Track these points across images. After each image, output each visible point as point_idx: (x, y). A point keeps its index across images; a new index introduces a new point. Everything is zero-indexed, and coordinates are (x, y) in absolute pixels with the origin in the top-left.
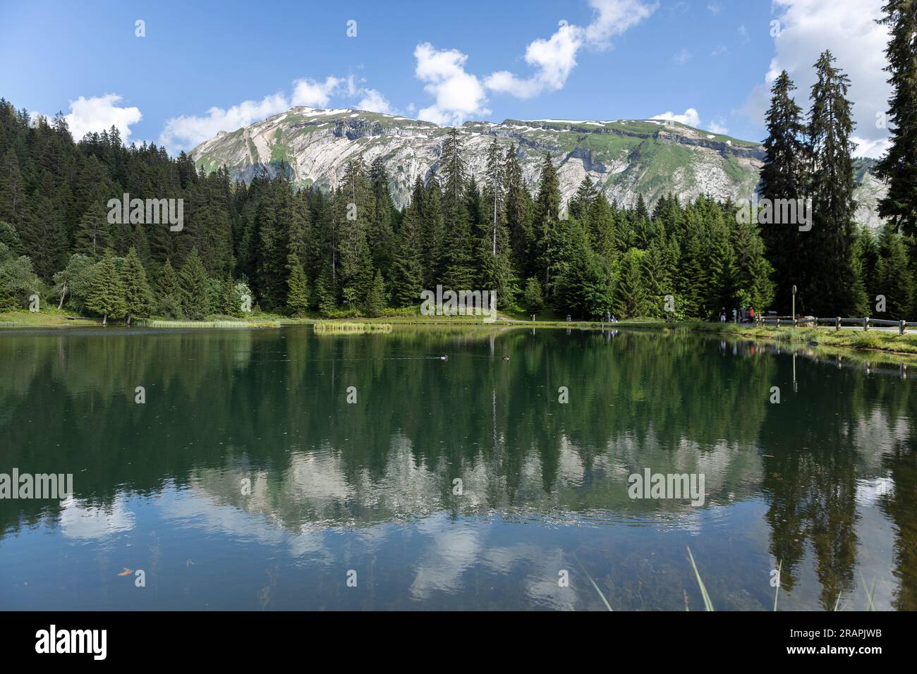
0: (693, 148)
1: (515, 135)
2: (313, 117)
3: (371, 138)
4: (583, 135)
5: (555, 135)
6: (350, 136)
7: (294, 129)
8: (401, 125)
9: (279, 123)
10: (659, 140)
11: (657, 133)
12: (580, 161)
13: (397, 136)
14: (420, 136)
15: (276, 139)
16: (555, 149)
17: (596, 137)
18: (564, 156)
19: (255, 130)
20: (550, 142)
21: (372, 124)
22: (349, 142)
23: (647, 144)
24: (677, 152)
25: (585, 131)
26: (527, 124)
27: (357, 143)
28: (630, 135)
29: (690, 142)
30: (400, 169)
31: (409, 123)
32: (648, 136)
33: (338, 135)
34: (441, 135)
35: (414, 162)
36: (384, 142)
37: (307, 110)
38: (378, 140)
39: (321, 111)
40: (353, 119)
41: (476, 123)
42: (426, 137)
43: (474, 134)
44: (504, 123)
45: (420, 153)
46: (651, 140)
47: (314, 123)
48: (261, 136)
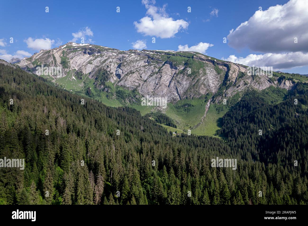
0: (204, 62)
1: (147, 55)
2: (76, 46)
3: (97, 54)
4: (169, 56)
5: (160, 56)
6: (89, 53)
7: (69, 51)
8: (107, 50)
9: (64, 48)
10: (194, 59)
11: (193, 56)
12: (169, 65)
13: (106, 54)
14: (114, 54)
15: (62, 54)
16: (160, 61)
17: (173, 57)
18: (163, 63)
19: (55, 51)
20: (158, 58)
21: (97, 49)
22: (89, 55)
24: (199, 62)
25: (169, 55)
26: (150, 51)
27: (92, 56)
28: (184, 56)
29: (203, 60)
30: (108, 66)
31: (110, 49)
32: (190, 57)
33: (85, 53)
34: (121, 54)
35: (112, 64)
36: (102, 56)
37: (74, 44)
38: (99, 55)
39: (78, 44)
40: (90, 47)
41: (133, 50)
42: (116, 54)
43: (132, 54)
44: (142, 51)
45: (114, 60)
46: (191, 59)
47: (76, 49)
48: (57, 53)
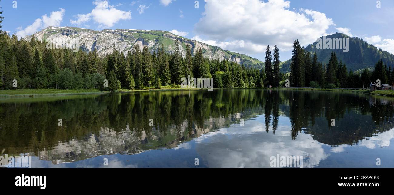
0: (173, 39)
1: (120, 33)
2: (55, 29)
3: (74, 35)
4: (141, 34)
5: (133, 33)
6: (67, 34)
7: (49, 33)
8: (83, 31)
9: (45, 32)
10: (164, 37)
11: (163, 34)
12: (141, 41)
13: (82, 34)
14: (89, 34)
15: (44, 37)
16: (133, 38)
17: (145, 35)
18: (136, 40)
19: (37, 34)
20: (131, 36)
21: (74, 31)
22: (67, 36)
23: (161, 38)
24: (169, 40)
25: (141, 33)
26: (123, 30)
27: (70, 36)
28: (155, 34)
29: (172, 38)
30: (84, 44)
31: (86, 30)
32: (160, 35)
33: (63, 34)
34: (96, 33)
35: (88, 42)
36: (78, 36)
37: (53, 27)
38: (76, 35)
39: (57, 27)
40: (68, 29)
41: (107, 30)
42: (91, 34)
43: (106, 33)
44: (116, 30)
45: (90, 39)
46: (161, 36)
47: (55, 31)
48: (39, 36)
